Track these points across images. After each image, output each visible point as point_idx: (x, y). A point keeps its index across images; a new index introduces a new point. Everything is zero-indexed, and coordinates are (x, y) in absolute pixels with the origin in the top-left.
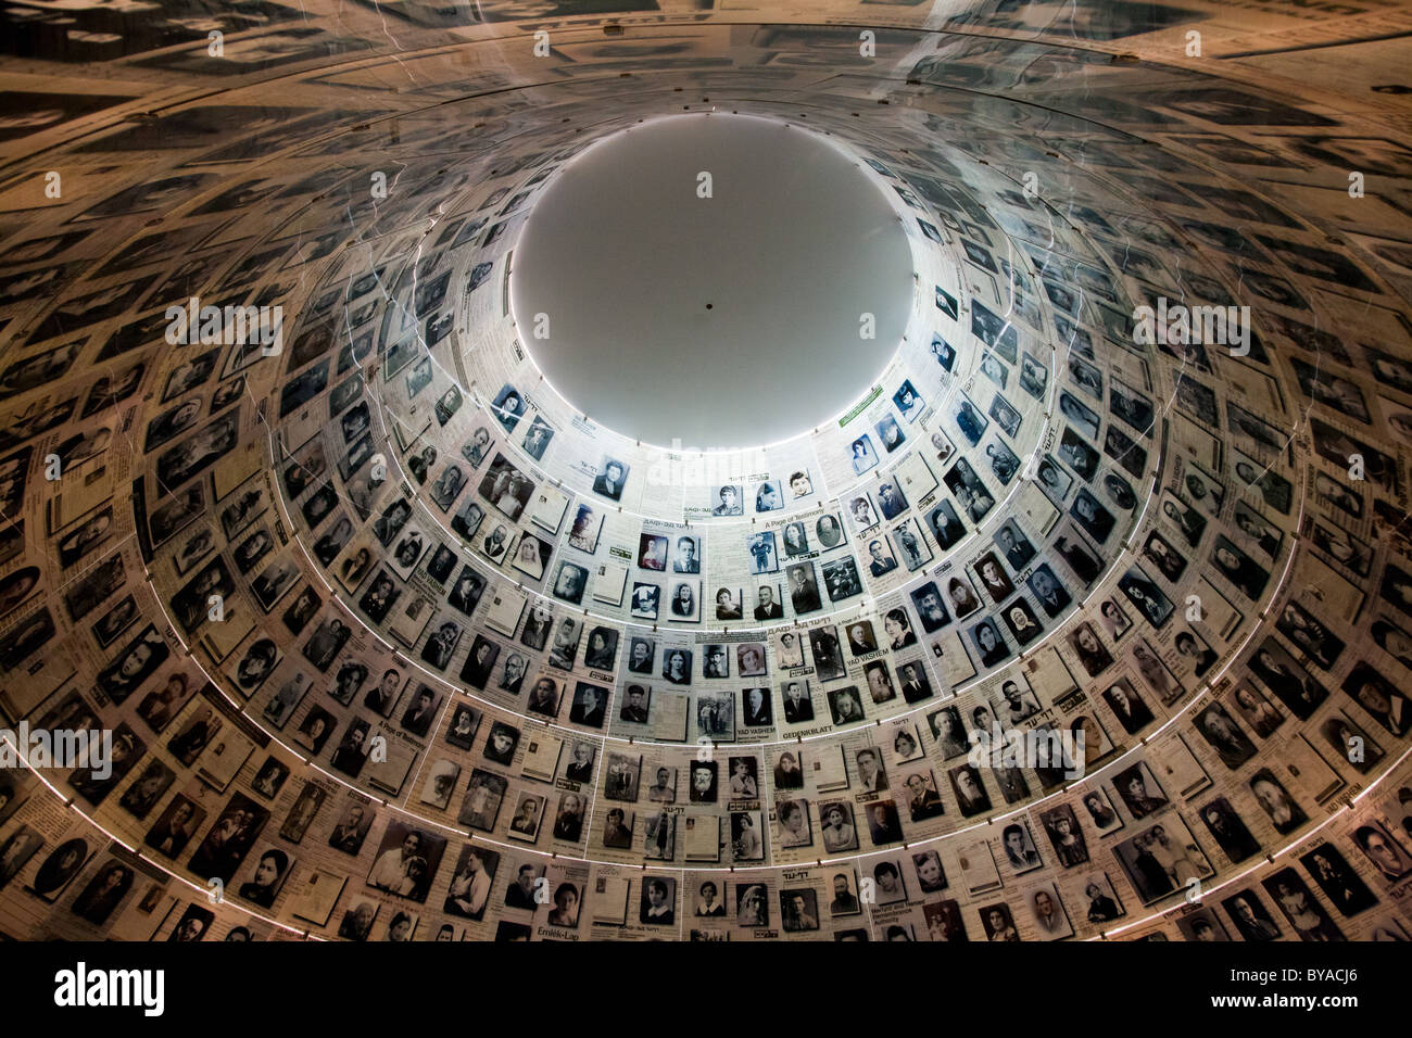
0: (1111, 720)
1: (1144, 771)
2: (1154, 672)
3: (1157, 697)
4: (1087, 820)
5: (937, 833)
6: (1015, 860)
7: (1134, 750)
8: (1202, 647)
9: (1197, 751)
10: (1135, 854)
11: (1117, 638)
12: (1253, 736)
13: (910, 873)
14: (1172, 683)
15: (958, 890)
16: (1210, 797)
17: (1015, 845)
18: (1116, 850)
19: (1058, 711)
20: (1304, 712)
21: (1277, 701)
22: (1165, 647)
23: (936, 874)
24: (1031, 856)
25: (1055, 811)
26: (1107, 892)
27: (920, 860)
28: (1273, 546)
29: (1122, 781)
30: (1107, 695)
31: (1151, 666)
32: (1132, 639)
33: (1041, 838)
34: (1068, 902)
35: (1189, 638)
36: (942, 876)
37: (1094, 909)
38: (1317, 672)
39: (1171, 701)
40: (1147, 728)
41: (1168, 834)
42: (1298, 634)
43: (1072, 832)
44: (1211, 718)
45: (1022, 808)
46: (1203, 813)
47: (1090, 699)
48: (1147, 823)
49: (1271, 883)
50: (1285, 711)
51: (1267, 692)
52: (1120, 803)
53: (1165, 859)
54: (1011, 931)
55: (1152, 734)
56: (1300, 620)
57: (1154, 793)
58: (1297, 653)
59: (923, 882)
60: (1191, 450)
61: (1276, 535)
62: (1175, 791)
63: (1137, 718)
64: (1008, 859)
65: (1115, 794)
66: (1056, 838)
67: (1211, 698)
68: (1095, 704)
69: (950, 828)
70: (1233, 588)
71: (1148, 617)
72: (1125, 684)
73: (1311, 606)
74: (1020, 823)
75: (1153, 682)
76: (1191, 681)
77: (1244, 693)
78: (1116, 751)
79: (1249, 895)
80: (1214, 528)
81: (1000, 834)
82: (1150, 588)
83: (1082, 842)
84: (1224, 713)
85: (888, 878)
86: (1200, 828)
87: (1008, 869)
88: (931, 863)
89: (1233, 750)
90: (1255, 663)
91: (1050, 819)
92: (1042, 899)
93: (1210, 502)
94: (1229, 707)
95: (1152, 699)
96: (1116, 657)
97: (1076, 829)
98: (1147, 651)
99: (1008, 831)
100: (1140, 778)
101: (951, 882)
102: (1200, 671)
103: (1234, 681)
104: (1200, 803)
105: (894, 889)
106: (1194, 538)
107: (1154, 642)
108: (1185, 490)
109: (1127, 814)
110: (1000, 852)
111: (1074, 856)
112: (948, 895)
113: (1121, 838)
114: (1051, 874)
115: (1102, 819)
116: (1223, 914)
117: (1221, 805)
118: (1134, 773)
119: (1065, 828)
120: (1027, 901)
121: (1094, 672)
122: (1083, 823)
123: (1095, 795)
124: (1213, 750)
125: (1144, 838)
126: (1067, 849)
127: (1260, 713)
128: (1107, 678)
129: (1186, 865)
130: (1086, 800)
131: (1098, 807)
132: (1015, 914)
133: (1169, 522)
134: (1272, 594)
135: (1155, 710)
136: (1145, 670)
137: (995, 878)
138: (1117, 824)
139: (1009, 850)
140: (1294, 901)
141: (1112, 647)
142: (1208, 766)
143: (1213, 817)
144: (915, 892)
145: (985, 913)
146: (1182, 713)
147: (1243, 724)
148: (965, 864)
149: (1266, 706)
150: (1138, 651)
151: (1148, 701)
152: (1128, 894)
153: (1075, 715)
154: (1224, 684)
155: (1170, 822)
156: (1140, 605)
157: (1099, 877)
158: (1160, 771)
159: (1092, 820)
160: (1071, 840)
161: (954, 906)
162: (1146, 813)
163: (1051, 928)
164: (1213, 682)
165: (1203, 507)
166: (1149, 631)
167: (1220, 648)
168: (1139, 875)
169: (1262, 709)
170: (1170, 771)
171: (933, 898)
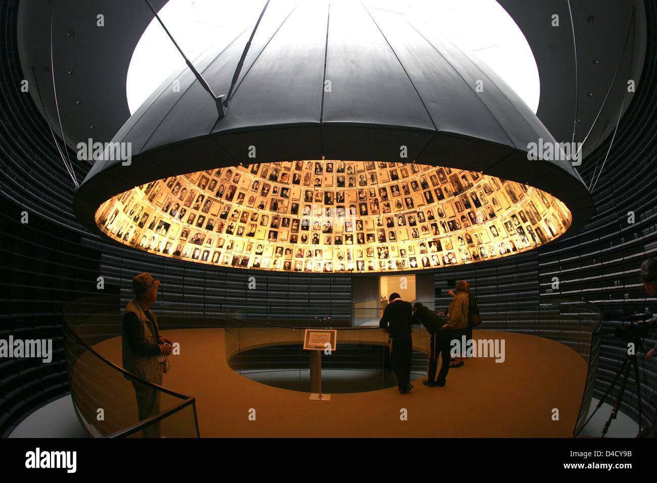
0: (291, 179)
1: (289, 190)
2: (307, 179)
3: (303, 182)
4: (271, 190)
5: (244, 171)
6: (253, 187)
7: (291, 186)
8: (320, 183)
9: (302, 195)
10: (275, 202)
11: (306, 168)
12: (314, 200)
13: (234, 175)
14: (308, 183)
15: (239, 186)
16: (297, 202)
17: (255, 185)
18: (272, 199)
19: (283, 169)
20: (326, 203)
21: (324, 199)
22: (313, 177)
23: (237, 180)
24: (256, 189)
25: (267, 185)
26: (265, 204)
27: (237, 175)
28: (351, 185)
29: (283, 189)
30: (295, 175)
31: (307, 177)
32: (309, 171)
33: (261, 187)
34: (256, 201)
35: (319, 180)
36: (238, 181)
37: (260, 206)
38: (335, 201)
39: (305, 185)
40: (296, 185)
41: (284, 202)
42: (339, 196)
43: (267, 190)
44: (309, 193)
45: (262, 179)
46: (293, 204)
47: (291, 172)
48: (282, 198)
49: (294, 220)
50: (323, 201)
51: (324, 197)
52: (280, 192)
53: (279, 205)
54: (242, 200)
55: (296, 186)
56: (341, 195)
57: (288, 195)
58: (335, 197)
59: (234, 180)
60: (357, 166)
61: (354, 185)
62: (292, 197)
63: (296, 182)
64: (252, 186)
65: (280, 190)
66: (263, 189)
67: (313, 190)
68: (291, 174)
69: (246, 172)
70: (336, 182)
71: (316, 171)
72: (300, 176)
73: (346, 195)
74: (259, 182)
75: (305, 180)
76: (312, 185)
77: (319, 194)
78: (287, 184)
79: (289, 220)
80: (344, 174)
81: (254, 181)
82: (321, 169)
83: (267, 193)
84: (312, 194)
85: (229, 174)
86: (290, 206)
87: (251, 188)
88: (238, 177)
89: (308, 199)
90: (326, 193)
91: (265, 185)
92: (252, 198)
93: (349, 172)
94: (314, 194)
95: (302, 181)
96: (302, 171)
97: (268, 190)
98: (309, 175)
99: (256, 181)
100: (287, 191)
101: (239, 183)
102: (315, 185)
103: (320, 192)
104: (294, 202)
105: (228, 177)
106: (338, 171)
107: (312, 175)
108: (347, 167)
109: (279, 195)
110: (252, 184)
111: (264, 194)
112: (236, 185)
113: (275, 197)
114: (257, 195)
115: (274, 192)
116: (282, 220)
117: (297, 205)
118: (287, 189)
119: (266, 189)
120: (249, 196)
121: (296, 169)
122: (270, 190)
123: (277, 187)
124: (305, 197)
125: (279, 200)
126: (264, 192)
127: (319, 199)
128: (297, 172)
129: (282, 209)
130: (274, 187)
131: (275, 190)
132: (245, 197)
133: (337, 166)
134: (342, 189)
135: (301, 184)
136: (306, 177)
137: (247, 188)
138: (276, 195)
139: (253, 185)
140: (295, 224)
141: (304, 168)
142: (301, 198)
143: (294, 205)
144: (231, 181)
145: (240, 193)
146: (304, 188)
147: (314, 197)
148: (244, 182)
149: (321, 199)
150: (307, 174)
151: (301, 182)
152: (268, 207)
153: (286, 172)
154: (317, 190)
155: (286, 201)
156: (316, 169)
157: (265, 201)
158: (292, 193)
159: (272, 191)
160: (266, 191)
161: (236, 188)
162: (283, 197)
163: (250, 204)
164: (316, 189)
165: (346, 170)
166: (313, 173)
167: (322, 186)
168: (273, 205)
169: (320, 198)
170: (294, 194)
171: (233, 184)
